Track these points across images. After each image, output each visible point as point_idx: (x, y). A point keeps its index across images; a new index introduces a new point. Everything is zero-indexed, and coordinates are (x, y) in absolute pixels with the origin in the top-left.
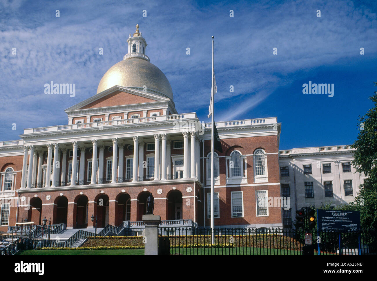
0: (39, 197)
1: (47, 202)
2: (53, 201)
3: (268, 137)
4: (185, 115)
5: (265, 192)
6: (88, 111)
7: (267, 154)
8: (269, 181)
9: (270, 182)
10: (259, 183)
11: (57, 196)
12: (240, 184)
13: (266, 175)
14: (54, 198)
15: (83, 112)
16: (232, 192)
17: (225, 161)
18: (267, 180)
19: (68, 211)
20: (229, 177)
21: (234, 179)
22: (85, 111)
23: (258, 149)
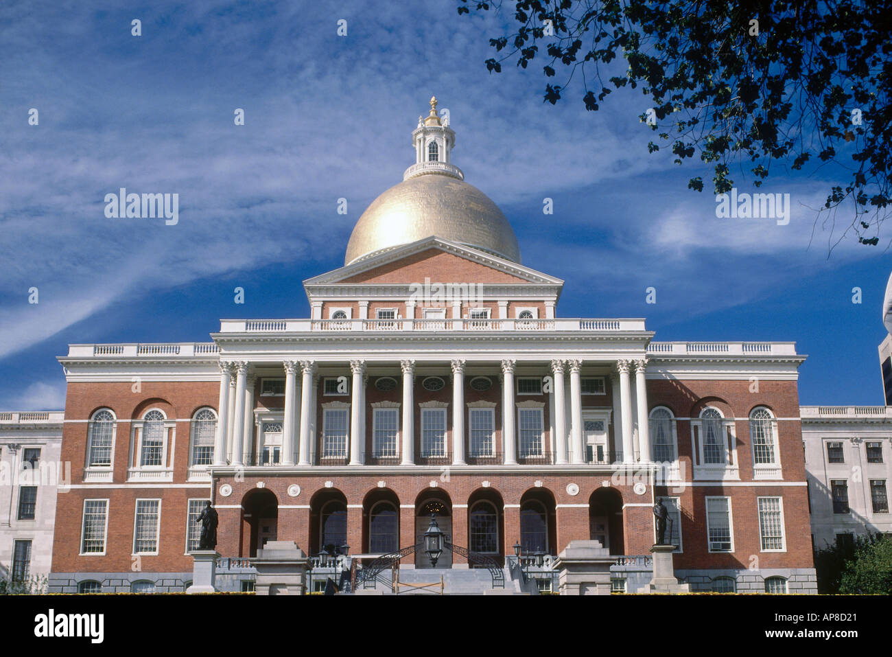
0: (269, 487)
1: (289, 500)
2: (308, 499)
3: (777, 382)
4: (621, 323)
5: (777, 500)
6: (363, 290)
7: (778, 419)
8: (784, 477)
9: (786, 479)
10: (763, 481)
11: (317, 489)
12: (721, 481)
13: (777, 463)
14: (310, 493)
15: (349, 290)
16: (707, 497)
17: (690, 428)
18: (779, 475)
19: (348, 524)
20: (698, 463)
21: (710, 469)
22: (356, 290)
23: (759, 408)
